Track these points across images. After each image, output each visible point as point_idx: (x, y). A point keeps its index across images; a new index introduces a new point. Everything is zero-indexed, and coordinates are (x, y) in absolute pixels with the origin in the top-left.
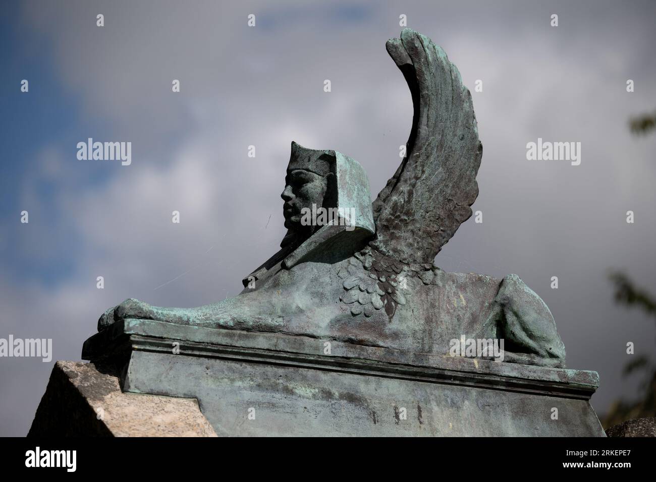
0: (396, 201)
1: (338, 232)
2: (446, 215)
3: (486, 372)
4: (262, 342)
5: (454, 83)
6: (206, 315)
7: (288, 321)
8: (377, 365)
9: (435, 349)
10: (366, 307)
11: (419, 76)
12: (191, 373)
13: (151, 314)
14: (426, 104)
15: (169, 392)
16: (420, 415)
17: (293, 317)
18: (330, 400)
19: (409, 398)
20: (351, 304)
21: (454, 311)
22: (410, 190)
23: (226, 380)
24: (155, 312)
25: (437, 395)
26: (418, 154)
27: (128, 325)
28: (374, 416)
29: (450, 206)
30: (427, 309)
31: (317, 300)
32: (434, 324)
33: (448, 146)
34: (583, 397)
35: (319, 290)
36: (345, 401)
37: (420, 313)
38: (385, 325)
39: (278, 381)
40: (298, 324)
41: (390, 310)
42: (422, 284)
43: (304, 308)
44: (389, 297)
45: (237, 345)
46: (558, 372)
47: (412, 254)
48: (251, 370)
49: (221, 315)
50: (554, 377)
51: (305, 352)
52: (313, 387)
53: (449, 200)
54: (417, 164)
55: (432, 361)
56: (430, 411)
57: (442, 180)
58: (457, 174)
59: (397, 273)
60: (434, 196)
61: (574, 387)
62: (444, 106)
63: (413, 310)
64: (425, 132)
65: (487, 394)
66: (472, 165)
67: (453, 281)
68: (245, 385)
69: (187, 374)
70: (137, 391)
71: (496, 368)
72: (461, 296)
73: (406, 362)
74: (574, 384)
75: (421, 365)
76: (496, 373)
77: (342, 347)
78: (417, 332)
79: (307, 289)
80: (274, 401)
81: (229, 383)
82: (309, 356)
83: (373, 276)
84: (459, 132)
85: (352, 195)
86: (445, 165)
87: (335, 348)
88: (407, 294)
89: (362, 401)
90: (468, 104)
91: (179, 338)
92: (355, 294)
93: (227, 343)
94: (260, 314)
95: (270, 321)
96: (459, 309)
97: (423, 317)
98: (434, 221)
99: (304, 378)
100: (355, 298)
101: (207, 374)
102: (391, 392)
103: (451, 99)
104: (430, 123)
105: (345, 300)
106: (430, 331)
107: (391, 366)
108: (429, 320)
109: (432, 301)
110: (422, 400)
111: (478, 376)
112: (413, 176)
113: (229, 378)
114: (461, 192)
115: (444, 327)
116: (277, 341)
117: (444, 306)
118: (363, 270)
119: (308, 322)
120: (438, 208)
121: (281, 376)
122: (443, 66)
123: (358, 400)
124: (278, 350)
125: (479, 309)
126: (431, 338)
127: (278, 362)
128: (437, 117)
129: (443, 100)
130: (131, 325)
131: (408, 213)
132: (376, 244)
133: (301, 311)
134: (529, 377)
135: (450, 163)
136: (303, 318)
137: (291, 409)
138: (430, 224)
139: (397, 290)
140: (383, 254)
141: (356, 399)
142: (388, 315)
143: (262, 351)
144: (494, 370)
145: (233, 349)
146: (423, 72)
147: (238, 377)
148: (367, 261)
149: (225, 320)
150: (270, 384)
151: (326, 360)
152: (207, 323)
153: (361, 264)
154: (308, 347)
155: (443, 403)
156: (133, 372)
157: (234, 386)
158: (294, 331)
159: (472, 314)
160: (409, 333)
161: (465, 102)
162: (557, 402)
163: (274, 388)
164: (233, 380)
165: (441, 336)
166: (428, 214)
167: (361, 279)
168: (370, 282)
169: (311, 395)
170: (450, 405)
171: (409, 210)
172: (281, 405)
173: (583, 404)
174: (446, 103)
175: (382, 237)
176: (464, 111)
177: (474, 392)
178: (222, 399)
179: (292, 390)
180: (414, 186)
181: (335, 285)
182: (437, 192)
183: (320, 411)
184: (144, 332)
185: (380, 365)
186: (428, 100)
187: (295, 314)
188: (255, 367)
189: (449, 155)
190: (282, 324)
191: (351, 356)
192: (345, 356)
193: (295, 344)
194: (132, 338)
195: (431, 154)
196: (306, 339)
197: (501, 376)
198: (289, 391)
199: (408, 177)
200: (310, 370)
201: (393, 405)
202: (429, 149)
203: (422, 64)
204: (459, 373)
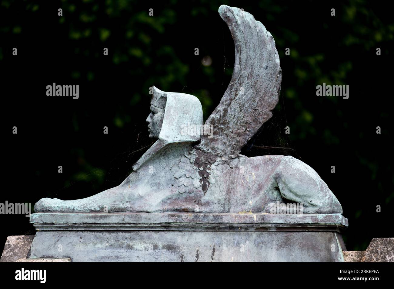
0: (213, 118)
1: (161, 148)
2: (252, 120)
3: (261, 222)
4: (115, 219)
5: (259, 34)
6: (84, 205)
7: (133, 204)
8: (188, 225)
9: (232, 210)
10: (189, 188)
11: (233, 34)
12: (70, 242)
13: (49, 208)
14: (238, 51)
15: (54, 255)
16: (213, 254)
17: (137, 201)
18: (155, 250)
19: (208, 244)
20: (179, 187)
21: (247, 184)
22: (225, 108)
23: (91, 244)
24: (52, 207)
25: (228, 239)
26: (232, 84)
27: (32, 218)
28: (182, 258)
29: (256, 113)
30: (229, 185)
31: (155, 188)
32: (232, 194)
33: (256, 75)
34: (331, 231)
35: (156, 181)
36: (165, 250)
37: (224, 188)
38: (201, 197)
39: (124, 242)
40: (139, 205)
41: (204, 188)
42: (229, 168)
43: (143, 195)
44: (205, 180)
45: (98, 223)
46: (311, 217)
47: (224, 150)
48: (109, 236)
49: (92, 204)
50: (309, 221)
51: (141, 222)
52: (146, 243)
53: (256, 110)
54: (232, 91)
55: (225, 219)
56: (221, 250)
57: (251, 98)
58: (263, 91)
59: (211, 164)
60: (244, 109)
61: (322, 226)
62: (252, 50)
63: (219, 187)
64: (237, 69)
65: (263, 235)
66: (274, 84)
67: (251, 164)
68: (102, 246)
69: (67, 243)
70: (35, 257)
71: (269, 219)
72: (253, 174)
73: (207, 222)
74: (323, 223)
75: (217, 222)
76: (268, 222)
77: (166, 217)
78: (220, 200)
79: (148, 182)
80: (119, 254)
81: (92, 246)
82: (144, 224)
83: (196, 167)
84: (264, 65)
85: (173, 122)
86: (255, 87)
87: (161, 218)
88: (216, 176)
89: (176, 249)
90: (270, 45)
91: (62, 222)
92: (183, 181)
93: (92, 222)
94: (115, 202)
95: (121, 206)
96: (250, 182)
97: (225, 190)
98: (243, 125)
99: (142, 238)
100: (182, 183)
101: (80, 241)
102: (198, 241)
103: (257, 44)
104: (242, 63)
105: (175, 185)
106: (229, 199)
107: (197, 225)
108: (229, 192)
109: (233, 179)
110: (217, 244)
111: (256, 225)
112: (228, 99)
113: (93, 243)
114: (265, 103)
115: (238, 195)
116: (124, 217)
117: (240, 182)
118: (189, 164)
119: (145, 204)
120: (247, 116)
121: (127, 238)
122: (249, 25)
123: (174, 248)
124: (125, 222)
125: (265, 181)
126: (230, 203)
127: (126, 229)
128: (247, 58)
129: (252, 46)
130: (33, 218)
131: (223, 123)
132: (199, 147)
133: (141, 197)
134: (290, 222)
135: (258, 86)
136: (143, 201)
137: (129, 259)
138: (240, 128)
139: (210, 175)
140: (204, 152)
141: (173, 248)
142: (203, 191)
143: (114, 224)
144: (267, 220)
145: (97, 225)
146: (234, 31)
147: (99, 241)
148: (192, 158)
149: (94, 207)
150: (118, 244)
151: (155, 225)
152: (85, 210)
153: (188, 161)
154: (144, 219)
155: (232, 244)
156: (34, 245)
157: (95, 248)
158: (136, 210)
159: (259, 185)
160: (216, 201)
161: (268, 44)
162: (312, 235)
163: (121, 246)
164: (96, 244)
165: (236, 201)
166: (239, 122)
167: (187, 170)
168: (193, 172)
169: (143, 248)
170: (236, 245)
171: (224, 121)
172: (123, 256)
173: (331, 235)
174: (254, 48)
175: (204, 141)
176: (267, 50)
177: (254, 235)
178: (86, 257)
179: (132, 246)
180: (229, 105)
181: (168, 176)
182: (246, 106)
183: (147, 258)
184: (42, 221)
185: (190, 225)
186: (239, 48)
187: (137, 199)
188: (112, 234)
189: (258, 80)
190: (129, 206)
191: (171, 222)
192: (167, 222)
193: (135, 218)
194: (34, 226)
195: (243, 82)
196: (143, 214)
197: (272, 224)
198: (129, 247)
199: (225, 100)
200: (147, 232)
201: (197, 249)
202: (241, 79)
203: (234, 26)
204: (243, 225)
